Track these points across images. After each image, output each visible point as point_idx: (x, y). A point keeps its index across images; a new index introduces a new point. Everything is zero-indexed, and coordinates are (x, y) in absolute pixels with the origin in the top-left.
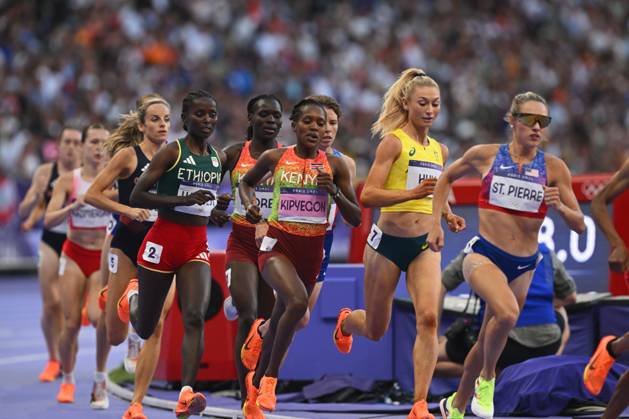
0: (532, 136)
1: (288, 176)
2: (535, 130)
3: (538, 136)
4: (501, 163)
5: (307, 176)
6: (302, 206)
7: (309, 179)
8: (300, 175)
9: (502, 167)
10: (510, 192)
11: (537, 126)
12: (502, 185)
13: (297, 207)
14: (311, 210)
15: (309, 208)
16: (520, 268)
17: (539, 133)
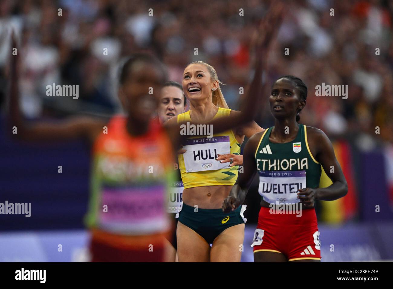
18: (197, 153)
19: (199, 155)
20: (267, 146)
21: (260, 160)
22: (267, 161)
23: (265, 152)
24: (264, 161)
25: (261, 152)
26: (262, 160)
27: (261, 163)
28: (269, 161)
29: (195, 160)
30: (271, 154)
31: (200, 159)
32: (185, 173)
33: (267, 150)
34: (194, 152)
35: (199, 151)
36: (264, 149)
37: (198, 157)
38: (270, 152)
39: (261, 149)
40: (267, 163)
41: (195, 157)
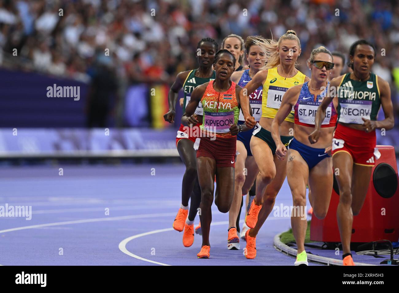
0: (321, 74)
1: (209, 104)
2: (322, 71)
3: (325, 75)
4: (303, 96)
5: (220, 103)
6: (217, 124)
7: (222, 105)
8: (216, 103)
9: (304, 99)
10: (310, 114)
11: (324, 68)
12: (305, 110)
13: (215, 124)
14: (224, 125)
15: (222, 124)
16: (319, 156)
17: (326, 73)
18: (277, 96)
19: (278, 98)
20: (193, 78)
21: (187, 86)
22: (192, 87)
23: (191, 82)
24: (190, 87)
25: (189, 82)
26: (189, 86)
27: (188, 88)
28: (194, 87)
29: (275, 100)
30: (195, 84)
31: (278, 101)
32: (266, 107)
33: (193, 81)
34: (276, 95)
35: (279, 95)
36: (191, 80)
37: (277, 99)
38: (195, 82)
39: (189, 79)
40: (192, 88)
41: (276, 98)
